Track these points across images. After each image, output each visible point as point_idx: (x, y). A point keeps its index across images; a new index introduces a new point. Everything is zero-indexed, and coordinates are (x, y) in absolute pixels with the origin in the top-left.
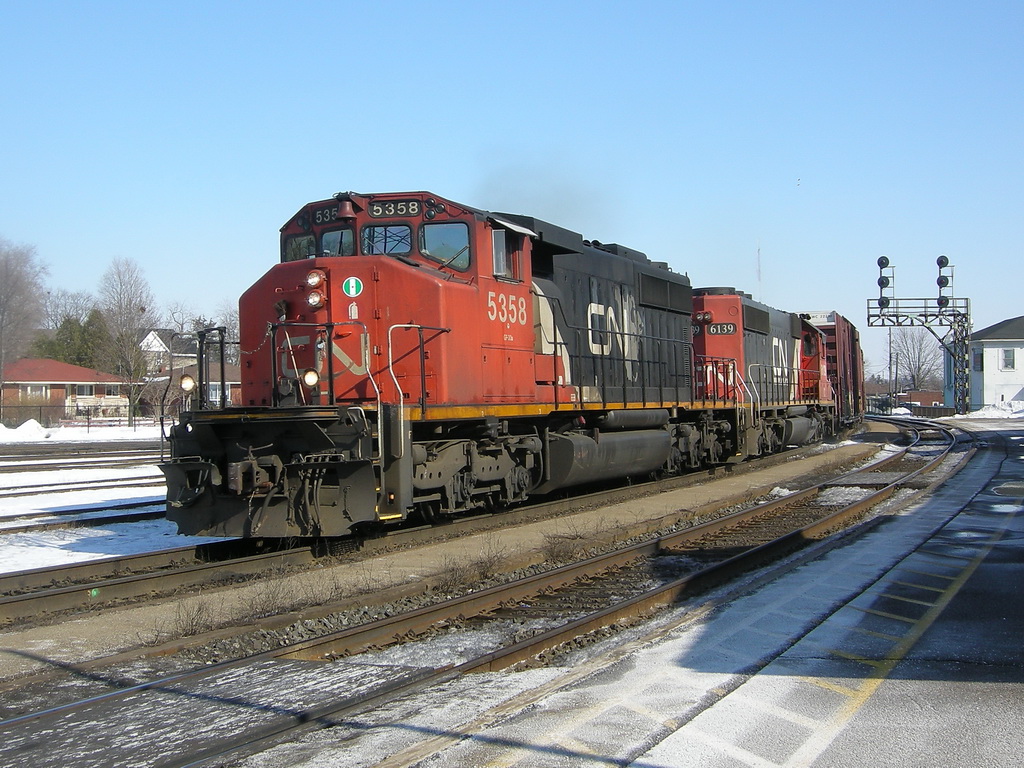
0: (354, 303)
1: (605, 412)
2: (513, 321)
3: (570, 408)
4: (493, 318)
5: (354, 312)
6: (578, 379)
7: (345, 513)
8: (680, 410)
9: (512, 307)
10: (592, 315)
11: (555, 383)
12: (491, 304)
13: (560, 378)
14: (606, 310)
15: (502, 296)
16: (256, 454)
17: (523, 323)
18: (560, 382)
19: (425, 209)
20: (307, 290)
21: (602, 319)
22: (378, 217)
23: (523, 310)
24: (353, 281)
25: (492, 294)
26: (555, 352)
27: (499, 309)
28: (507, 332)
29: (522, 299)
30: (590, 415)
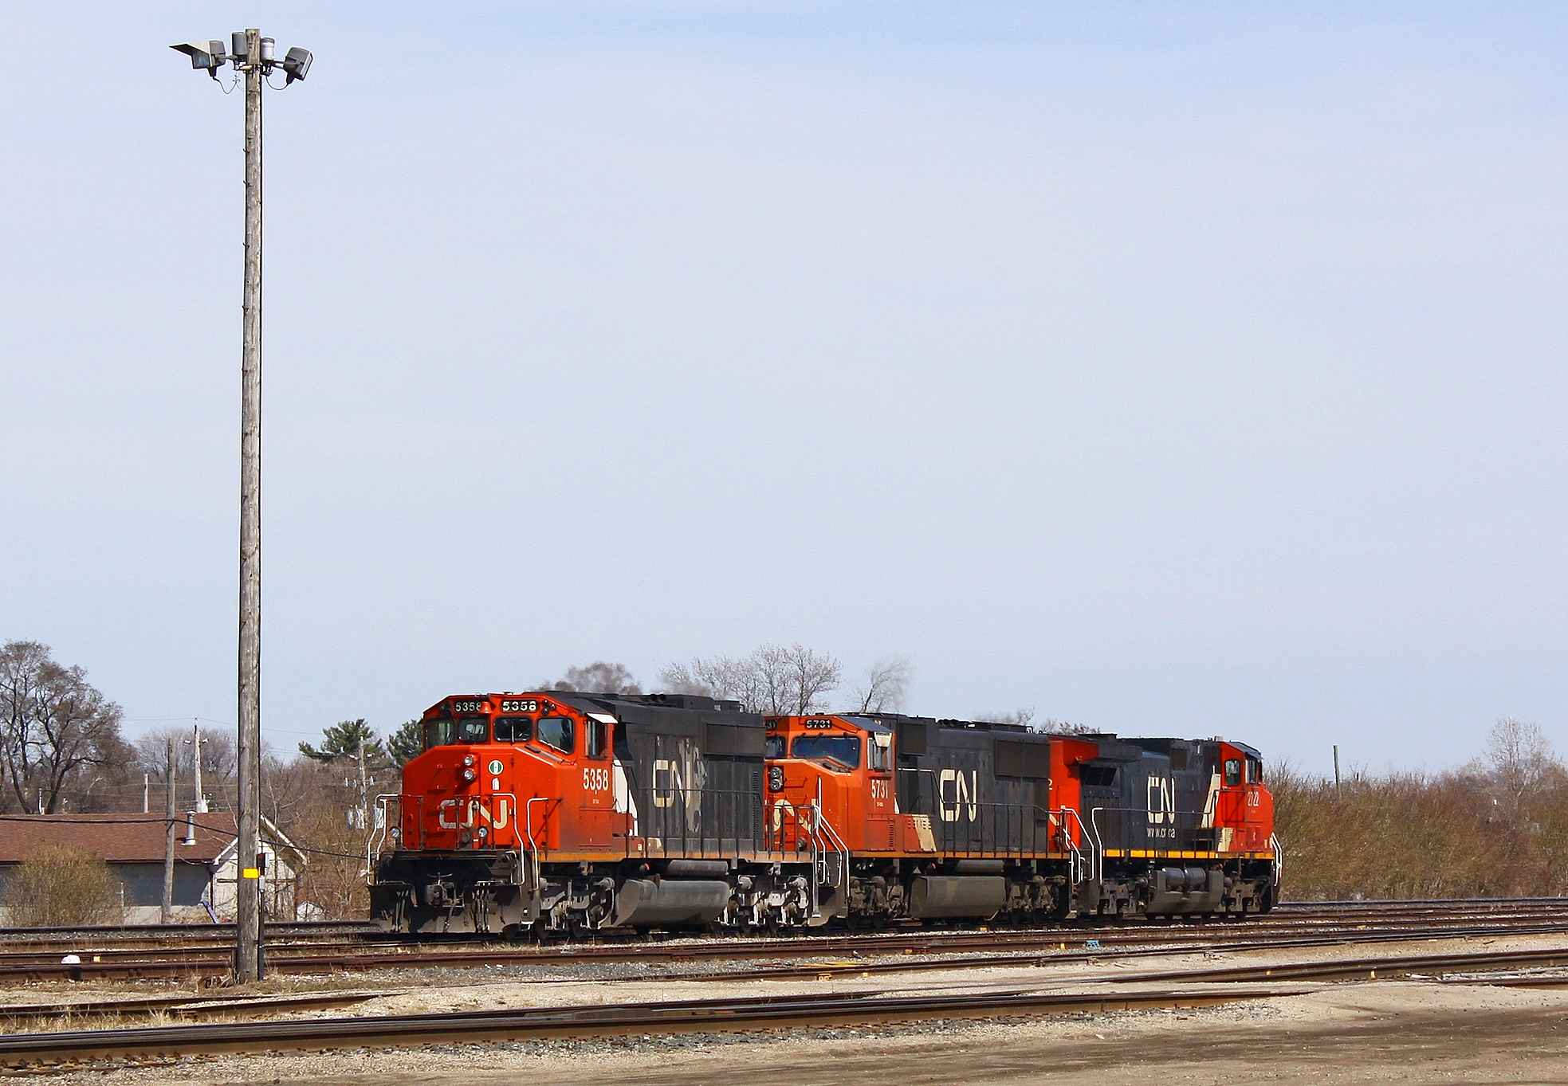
0: (496, 779)
1: (667, 861)
2: (599, 788)
3: (638, 856)
4: (586, 787)
5: (496, 785)
6: (645, 832)
7: (501, 918)
8: (741, 862)
9: (599, 778)
10: (657, 771)
11: (626, 835)
12: (586, 777)
13: (631, 831)
14: (670, 765)
15: (593, 770)
16: (444, 880)
17: (606, 789)
18: (631, 834)
19: (542, 707)
20: (464, 767)
21: (667, 773)
22: (506, 712)
23: (606, 779)
24: (496, 763)
25: (586, 770)
26: (628, 810)
27: (591, 780)
28: (596, 797)
29: (605, 771)
30: (654, 863)
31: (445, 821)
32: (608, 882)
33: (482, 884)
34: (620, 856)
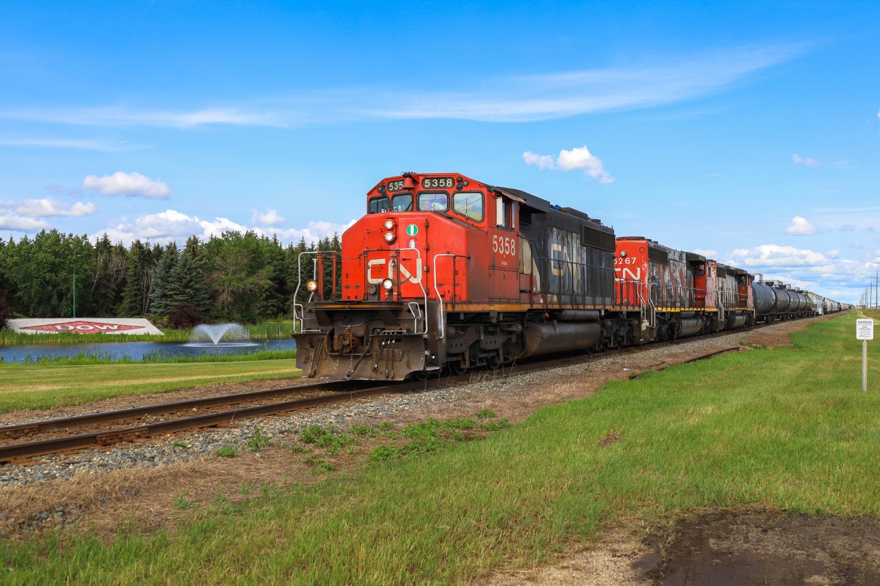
0: (413, 239)
1: (560, 311)
2: (507, 253)
3: (539, 307)
4: (496, 251)
5: (412, 245)
6: (545, 289)
8: (606, 311)
9: (507, 245)
10: (554, 251)
11: (531, 291)
12: (495, 242)
13: (534, 289)
14: (562, 248)
15: (501, 238)
17: (513, 254)
18: (534, 291)
19: (456, 184)
20: (385, 231)
21: (560, 253)
22: (427, 188)
23: (513, 247)
24: (412, 226)
25: (495, 237)
26: (532, 273)
27: (499, 246)
28: (504, 260)
29: (513, 240)
30: (552, 312)
31: (372, 278)
32: (518, 328)
33: (389, 333)
34: (526, 307)
